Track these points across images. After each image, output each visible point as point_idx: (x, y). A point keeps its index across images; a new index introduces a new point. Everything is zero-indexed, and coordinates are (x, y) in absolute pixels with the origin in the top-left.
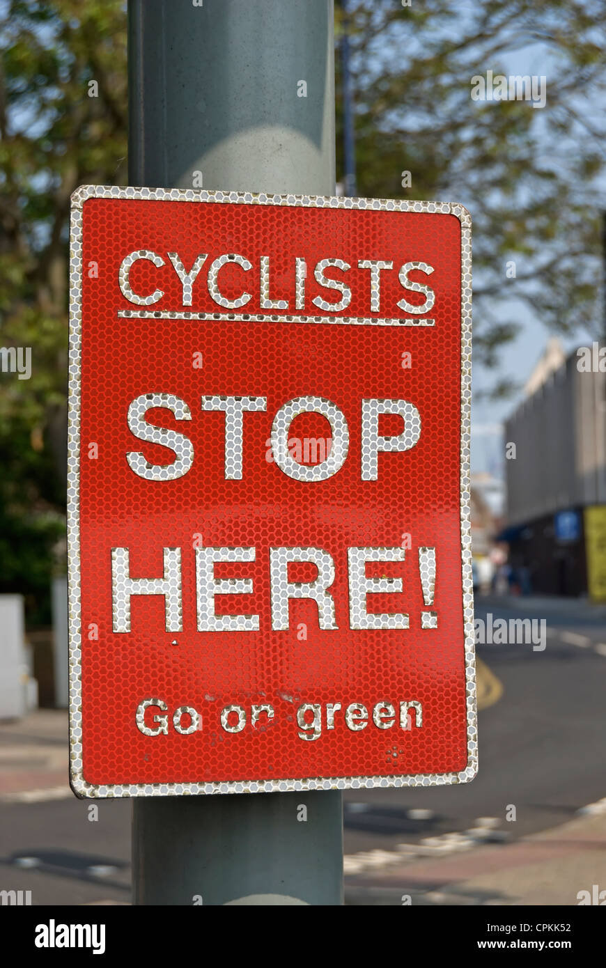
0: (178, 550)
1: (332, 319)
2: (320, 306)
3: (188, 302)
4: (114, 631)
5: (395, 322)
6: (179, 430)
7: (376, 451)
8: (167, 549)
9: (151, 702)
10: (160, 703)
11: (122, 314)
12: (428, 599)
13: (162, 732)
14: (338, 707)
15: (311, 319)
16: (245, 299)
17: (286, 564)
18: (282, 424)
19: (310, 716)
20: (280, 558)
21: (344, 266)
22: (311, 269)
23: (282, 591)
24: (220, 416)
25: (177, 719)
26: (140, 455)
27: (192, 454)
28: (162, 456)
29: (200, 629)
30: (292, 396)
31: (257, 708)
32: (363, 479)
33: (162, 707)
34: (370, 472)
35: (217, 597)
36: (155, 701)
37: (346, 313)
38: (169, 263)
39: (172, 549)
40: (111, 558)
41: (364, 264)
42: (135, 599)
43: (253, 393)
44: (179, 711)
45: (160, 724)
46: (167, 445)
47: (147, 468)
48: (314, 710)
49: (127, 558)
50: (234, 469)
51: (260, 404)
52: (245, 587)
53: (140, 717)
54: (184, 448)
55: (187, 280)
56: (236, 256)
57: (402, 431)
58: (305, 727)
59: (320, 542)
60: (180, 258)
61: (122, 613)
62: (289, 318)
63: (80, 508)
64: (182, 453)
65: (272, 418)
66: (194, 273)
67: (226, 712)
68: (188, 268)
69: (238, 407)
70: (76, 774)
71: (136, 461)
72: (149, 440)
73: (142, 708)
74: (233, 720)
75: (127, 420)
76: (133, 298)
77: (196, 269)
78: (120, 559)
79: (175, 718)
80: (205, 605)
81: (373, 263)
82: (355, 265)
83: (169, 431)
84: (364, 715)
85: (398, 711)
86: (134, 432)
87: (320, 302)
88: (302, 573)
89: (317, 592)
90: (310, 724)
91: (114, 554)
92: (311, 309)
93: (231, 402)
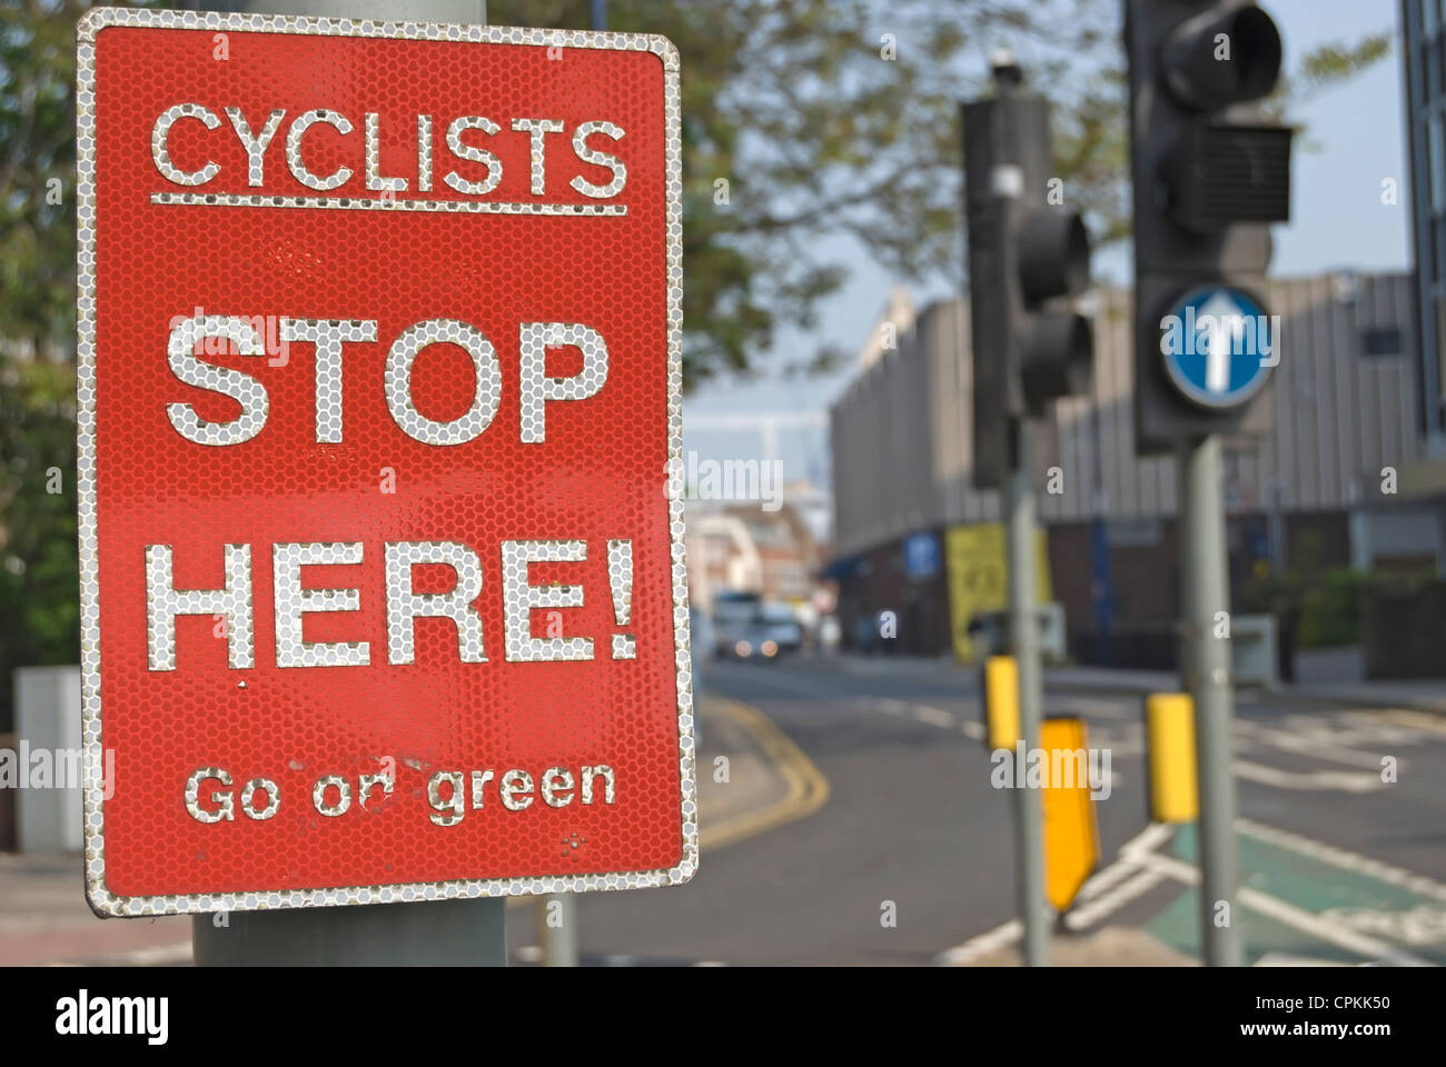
0: (246, 547)
1: (474, 206)
2: (456, 187)
3: (256, 180)
4: (151, 669)
5: (568, 210)
6: (245, 371)
7: (542, 399)
8: (230, 547)
9: (207, 773)
10: (221, 774)
11: (157, 198)
12: (623, 615)
13: (225, 817)
14: (489, 775)
15: (442, 206)
16: (343, 175)
17: (409, 567)
18: (400, 360)
19: (446, 790)
20: (401, 558)
21: (491, 127)
22: (439, 132)
23: (404, 607)
24: (307, 349)
25: (246, 798)
26: (187, 407)
27: (266, 405)
28: (220, 408)
29: (281, 663)
30: (416, 319)
31: (367, 780)
32: (524, 440)
33: (224, 780)
34: (533, 430)
35: (307, 617)
36: (214, 771)
37: (492, 198)
38: (227, 122)
39: (238, 546)
40: (145, 561)
41: (520, 125)
42: (182, 621)
43: (357, 315)
44: (250, 786)
45: (221, 805)
46: (228, 392)
47: (199, 427)
48: (453, 780)
49: (170, 559)
50: (329, 426)
51: (367, 331)
52: (347, 601)
53: (191, 795)
54: (254, 398)
55: (256, 149)
56: (329, 113)
57: (581, 369)
58: (440, 807)
59: (460, 534)
60: (245, 114)
61: (162, 642)
62: (409, 205)
63: (97, 487)
64: (250, 405)
65: (386, 351)
66: (267, 137)
67: (321, 787)
68: (256, 131)
69: (334, 335)
70: (94, 881)
71: (182, 418)
72: (200, 384)
73: (193, 782)
74: (332, 796)
75: (168, 356)
76: (174, 175)
77: (268, 132)
78: (159, 562)
79: (244, 796)
80: (288, 630)
81: (534, 123)
82: (507, 126)
83: (231, 372)
84: (528, 787)
85: (579, 780)
86: (178, 373)
87: (455, 181)
88: (434, 579)
89: (457, 607)
90: (447, 802)
91: (150, 554)
92: (442, 191)
93: (324, 329)
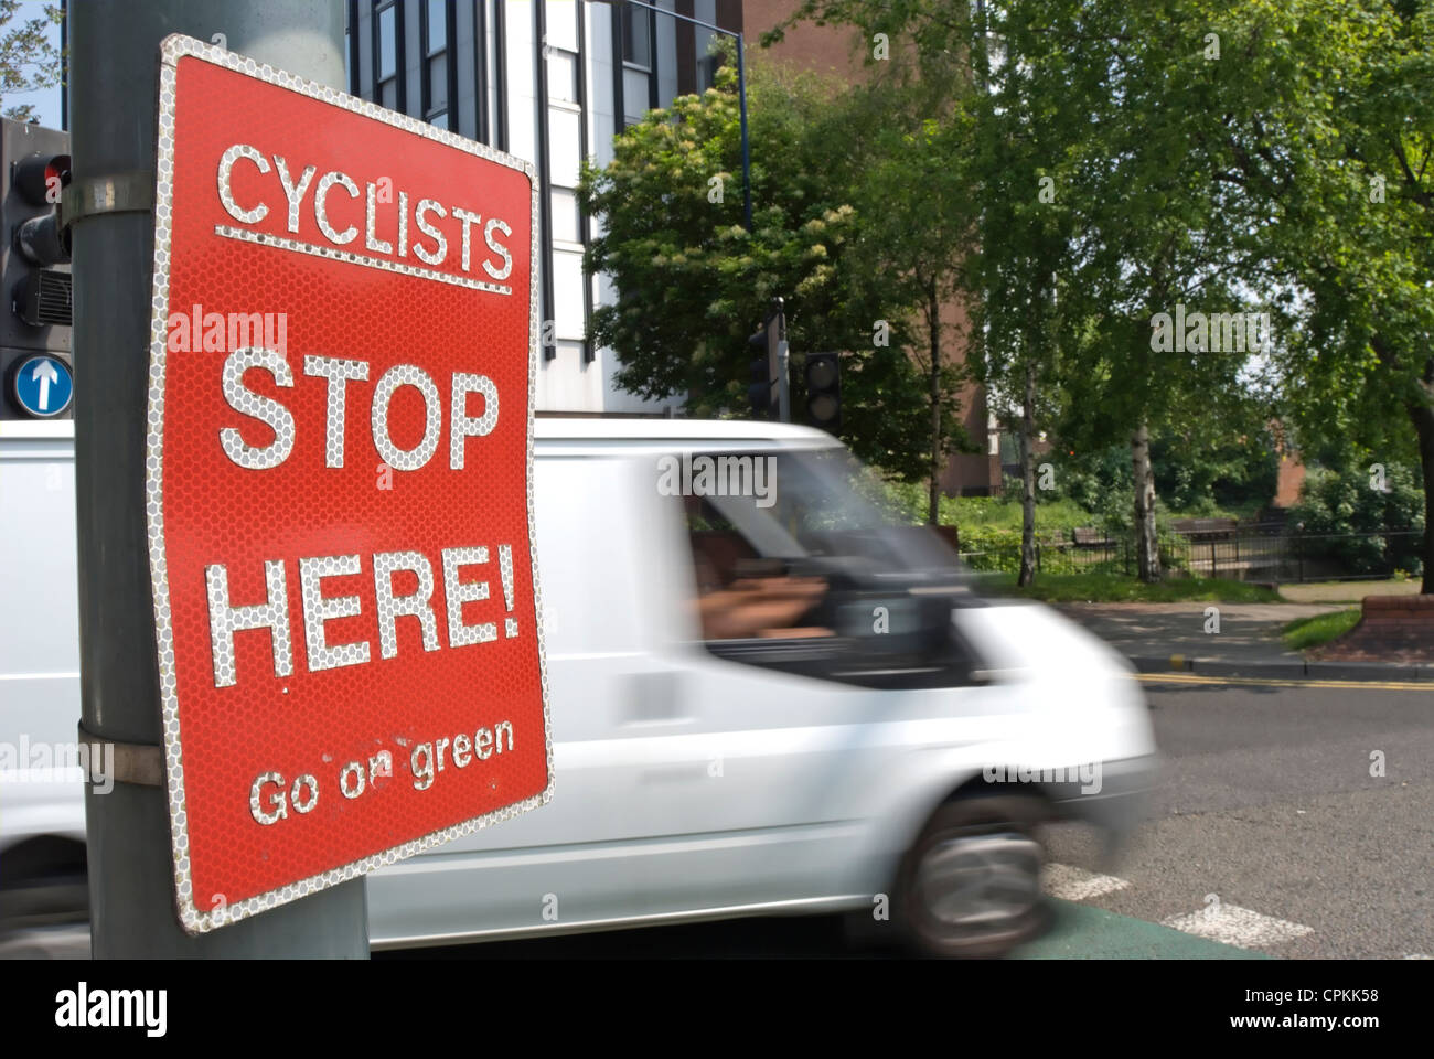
0: (281, 563)
1: (430, 274)
2: (420, 255)
3: (294, 227)
4: (217, 686)
5: (481, 286)
6: (279, 400)
7: (463, 434)
8: (269, 563)
9: (265, 778)
10: (277, 777)
11: (220, 230)
12: (511, 606)
13: (281, 816)
14: (446, 742)
15: (412, 271)
16: (351, 234)
17: (389, 574)
18: (382, 398)
19: (423, 757)
20: (386, 565)
21: (442, 212)
22: (413, 208)
23: (390, 607)
24: (322, 383)
25: (295, 794)
26: (236, 432)
27: (293, 432)
28: (258, 434)
29: (312, 668)
30: (392, 364)
31: (375, 761)
32: (453, 468)
33: (279, 782)
34: (457, 461)
35: (327, 623)
36: (271, 775)
37: (441, 268)
38: (275, 169)
39: (275, 562)
40: (206, 580)
41: (458, 213)
42: (240, 637)
43: (357, 356)
44: (297, 782)
45: (277, 805)
46: (265, 419)
47: (244, 451)
48: (426, 751)
49: (225, 578)
50: (335, 457)
51: (361, 371)
52: (350, 607)
53: (255, 800)
54: (282, 420)
55: (295, 196)
56: (344, 176)
57: (484, 412)
58: (419, 775)
59: (417, 544)
60: (289, 167)
61: (224, 659)
62: (393, 266)
63: (164, 509)
64: (281, 431)
65: (373, 389)
66: (303, 188)
67: (345, 773)
68: (296, 181)
69: (341, 373)
70: (184, 904)
71: (231, 440)
72: (246, 412)
73: (256, 788)
74: (353, 783)
75: (222, 383)
76: (235, 211)
77: (303, 185)
78: (218, 579)
79: (293, 794)
80: (315, 635)
81: (466, 213)
82: (450, 212)
83: (269, 401)
84: (468, 746)
85: (495, 735)
86: (229, 400)
87: (420, 250)
88: (405, 583)
89: (418, 605)
90: (423, 770)
91: (209, 574)
92: (412, 259)
93: (334, 367)
